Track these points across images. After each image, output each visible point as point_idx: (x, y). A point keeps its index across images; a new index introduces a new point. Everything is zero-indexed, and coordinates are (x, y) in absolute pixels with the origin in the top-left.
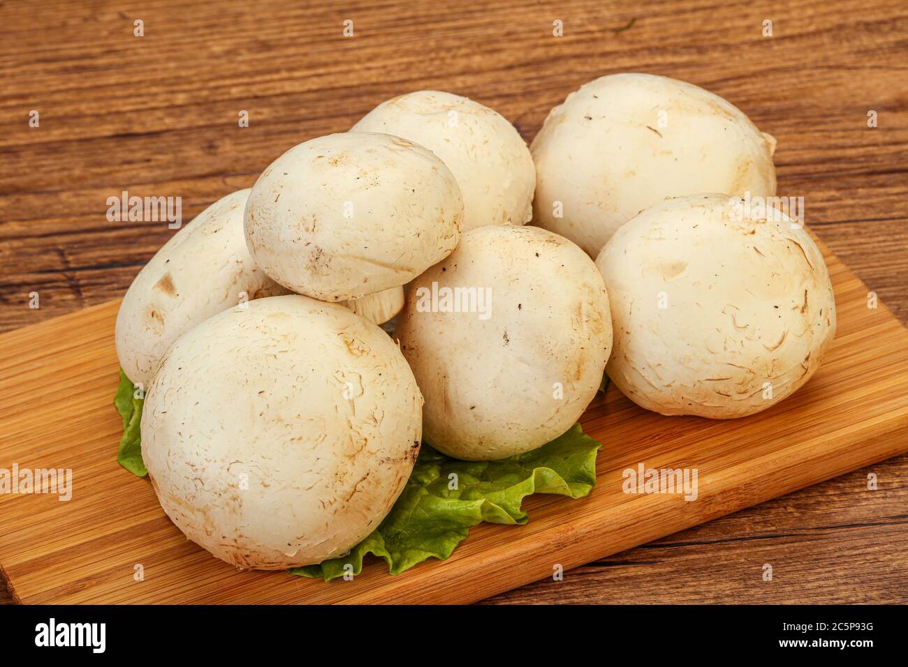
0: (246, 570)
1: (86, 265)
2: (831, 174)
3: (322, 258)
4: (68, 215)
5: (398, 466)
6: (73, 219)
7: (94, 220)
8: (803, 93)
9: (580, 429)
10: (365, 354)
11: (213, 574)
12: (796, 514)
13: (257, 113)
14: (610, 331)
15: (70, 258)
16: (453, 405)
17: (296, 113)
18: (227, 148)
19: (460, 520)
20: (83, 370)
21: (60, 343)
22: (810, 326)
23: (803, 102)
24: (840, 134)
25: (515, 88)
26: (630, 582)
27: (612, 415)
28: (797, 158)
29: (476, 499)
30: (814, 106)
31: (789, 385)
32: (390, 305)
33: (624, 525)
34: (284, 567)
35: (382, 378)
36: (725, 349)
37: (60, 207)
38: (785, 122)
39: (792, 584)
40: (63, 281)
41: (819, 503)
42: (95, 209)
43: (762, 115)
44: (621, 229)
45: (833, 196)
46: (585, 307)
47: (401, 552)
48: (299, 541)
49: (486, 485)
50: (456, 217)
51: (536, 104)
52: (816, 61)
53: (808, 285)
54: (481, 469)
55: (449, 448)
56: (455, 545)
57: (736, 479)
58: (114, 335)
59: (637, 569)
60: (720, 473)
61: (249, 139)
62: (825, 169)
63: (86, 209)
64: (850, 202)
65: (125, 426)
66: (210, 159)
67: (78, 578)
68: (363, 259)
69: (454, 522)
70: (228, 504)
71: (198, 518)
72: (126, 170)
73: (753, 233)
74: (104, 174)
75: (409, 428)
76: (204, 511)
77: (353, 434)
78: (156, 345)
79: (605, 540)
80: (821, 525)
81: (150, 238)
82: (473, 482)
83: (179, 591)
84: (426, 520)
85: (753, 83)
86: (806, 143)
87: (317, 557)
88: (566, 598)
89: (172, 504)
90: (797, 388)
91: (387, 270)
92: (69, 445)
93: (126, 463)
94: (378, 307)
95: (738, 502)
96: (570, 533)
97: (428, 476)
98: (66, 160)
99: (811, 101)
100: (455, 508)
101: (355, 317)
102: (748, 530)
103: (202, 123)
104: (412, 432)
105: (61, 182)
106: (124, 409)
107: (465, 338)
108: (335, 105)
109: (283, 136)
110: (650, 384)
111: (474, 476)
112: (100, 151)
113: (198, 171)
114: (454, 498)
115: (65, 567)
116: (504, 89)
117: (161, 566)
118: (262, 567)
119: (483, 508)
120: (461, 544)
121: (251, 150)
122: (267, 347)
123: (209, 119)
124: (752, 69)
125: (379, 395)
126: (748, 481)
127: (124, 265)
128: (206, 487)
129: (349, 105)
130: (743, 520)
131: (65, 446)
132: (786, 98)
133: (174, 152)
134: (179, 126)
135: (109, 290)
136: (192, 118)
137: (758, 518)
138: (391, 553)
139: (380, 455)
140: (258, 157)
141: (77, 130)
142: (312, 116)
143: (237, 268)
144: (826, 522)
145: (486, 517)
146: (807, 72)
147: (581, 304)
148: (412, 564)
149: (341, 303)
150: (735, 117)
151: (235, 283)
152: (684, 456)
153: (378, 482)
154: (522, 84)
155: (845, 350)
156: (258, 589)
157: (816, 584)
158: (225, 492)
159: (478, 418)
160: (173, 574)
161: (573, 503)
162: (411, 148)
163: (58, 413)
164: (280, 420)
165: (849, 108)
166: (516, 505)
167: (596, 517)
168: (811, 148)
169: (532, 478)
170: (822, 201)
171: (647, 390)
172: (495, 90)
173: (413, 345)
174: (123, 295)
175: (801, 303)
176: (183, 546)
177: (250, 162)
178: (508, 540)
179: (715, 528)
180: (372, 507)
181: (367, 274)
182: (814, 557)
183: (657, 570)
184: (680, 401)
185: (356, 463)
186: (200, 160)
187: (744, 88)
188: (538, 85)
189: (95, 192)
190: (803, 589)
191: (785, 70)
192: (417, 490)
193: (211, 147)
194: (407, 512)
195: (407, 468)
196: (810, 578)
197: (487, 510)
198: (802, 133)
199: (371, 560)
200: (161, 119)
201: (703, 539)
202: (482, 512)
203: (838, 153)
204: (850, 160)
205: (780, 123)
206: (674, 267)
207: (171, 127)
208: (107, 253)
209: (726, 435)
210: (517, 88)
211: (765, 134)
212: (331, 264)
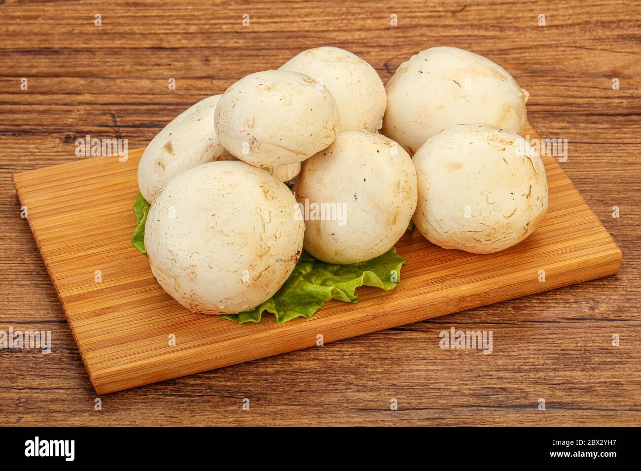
0: (196, 313)
1: (127, 124)
2: (566, 113)
3: (255, 143)
4: (120, 93)
5: (287, 263)
6: (122, 96)
7: (134, 98)
8: (558, 61)
9: (395, 251)
10: (274, 199)
11: (177, 313)
12: (512, 312)
13: (236, 42)
14: (416, 198)
15: (118, 119)
16: (322, 232)
17: (260, 44)
18: (216, 62)
19: (319, 297)
20: (117, 187)
21: (107, 170)
22: (531, 206)
23: (557, 67)
24: (575, 89)
25: (389, 42)
26: (412, 341)
27: (415, 245)
28: (547, 101)
29: (330, 286)
30: (564, 70)
31: (516, 238)
32: (292, 171)
33: (412, 309)
34: (217, 313)
35: (282, 214)
36: (480, 215)
37: (116, 88)
38: (544, 78)
39: (503, 352)
40: (112, 133)
41: (526, 307)
42: (135, 91)
43: (531, 73)
44: (429, 140)
45: (565, 126)
46: (402, 184)
47: (284, 312)
48: (227, 300)
49: (337, 278)
50: (334, 126)
51: (400, 53)
52: (569, 43)
53: (532, 182)
54: (335, 268)
55: (318, 255)
56: (315, 311)
57: (480, 289)
58: (137, 169)
59: (417, 334)
60: (471, 285)
61: (229, 58)
62: (563, 110)
63: (130, 91)
64: (574, 131)
65: (137, 223)
66: (205, 68)
67: (102, 307)
68: (279, 146)
69: (316, 298)
70: (189, 276)
71: (172, 281)
72: (156, 70)
73: (504, 150)
74: (143, 71)
75: (295, 243)
76: (175, 278)
77: (263, 244)
78: (159, 182)
79: (400, 316)
80: (525, 320)
81: (165, 112)
82: (329, 275)
83: (158, 320)
84: (300, 295)
85: (529, 53)
86: (554, 93)
87: (236, 310)
88: (375, 347)
89: (158, 271)
90: (521, 240)
91: (291, 153)
92: (105, 230)
93: (136, 244)
94: (285, 172)
95: (480, 302)
96: (381, 310)
97: (305, 270)
98: (122, 60)
99: (561, 67)
100: (317, 290)
101: (272, 178)
102: (484, 318)
103: (203, 45)
104: (296, 245)
105: (118, 73)
106: (139, 213)
107: (333, 195)
108: (282, 42)
109: (249, 58)
110: (435, 230)
111: (331, 272)
112: (142, 56)
113: (198, 75)
114: (318, 284)
115: (96, 300)
116: (382, 42)
117: (150, 305)
118: (205, 312)
119: (333, 292)
120: (319, 310)
121: (230, 64)
122: (219, 190)
123: (207, 43)
124: (531, 44)
125: (280, 223)
126: (486, 290)
127: (148, 127)
128: (177, 265)
129: (291, 43)
130: (482, 312)
131: (103, 231)
132: (547, 64)
133: (185, 61)
134: (189, 46)
135: (138, 141)
136: (198, 42)
137: (490, 312)
138: (278, 311)
139: (277, 257)
140: (234, 69)
141: (130, 42)
142: (268, 47)
143: (209, 143)
144: (529, 318)
145: (334, 296)
146: (562, 49)
147: (400, 182)
148: (290, 319)
149: (264, 168)
150: (506, 79)
151: (207, 151)
152: (452, 273)
153: (274, 272)
154: (394, 40)
155: (554, 220)
156: (202, 324)
157: (517, 353)
158: (188, 269)
159: (336, 241)
160: (155, 311)
161: (384, 293)
162: (313, 84)
163: (101, 211)
164: (222, 232)
165: (583, 74)
166: (352, 291)
167: (397, 302)
168: (557, 95)
169: (362, 277)
170: (558, 129)
171: (434, 233)
172: (377, 42)
173: (303, 195)
174: (147, 145)
175: (527, 193)
176: (162, 295)
177: (228, 72)
178: (345, 311)
179: (465, 315)
180: (270, 286)
181: (280, 154)
182: (519, 337)
183: (428, 336)
184: (452, 241)
185: (262, 260)
186: (199, 68)
187: (523, 55)
188: (403, 42)
189: (136, 81)
190: (510, 355)
191: (550, 46)
192: (297, 277)
193: (207, 60)
194: (290, 290)
195: (292, 266)
196: (515, 349)
197: (335, 292)
198: (553, 86)
199: (266, 314)
200: (180, 40)
201: (457, 321)
202: (332, 294)
203: (572, 100)
204: (579, 105)
205: (541, 79)
206: (456, 165)
207: (185, 46)
208: (139, 118)
209: (478, 263)
210: (390, 42)
211: (523, 90)
212: (260, 147)
